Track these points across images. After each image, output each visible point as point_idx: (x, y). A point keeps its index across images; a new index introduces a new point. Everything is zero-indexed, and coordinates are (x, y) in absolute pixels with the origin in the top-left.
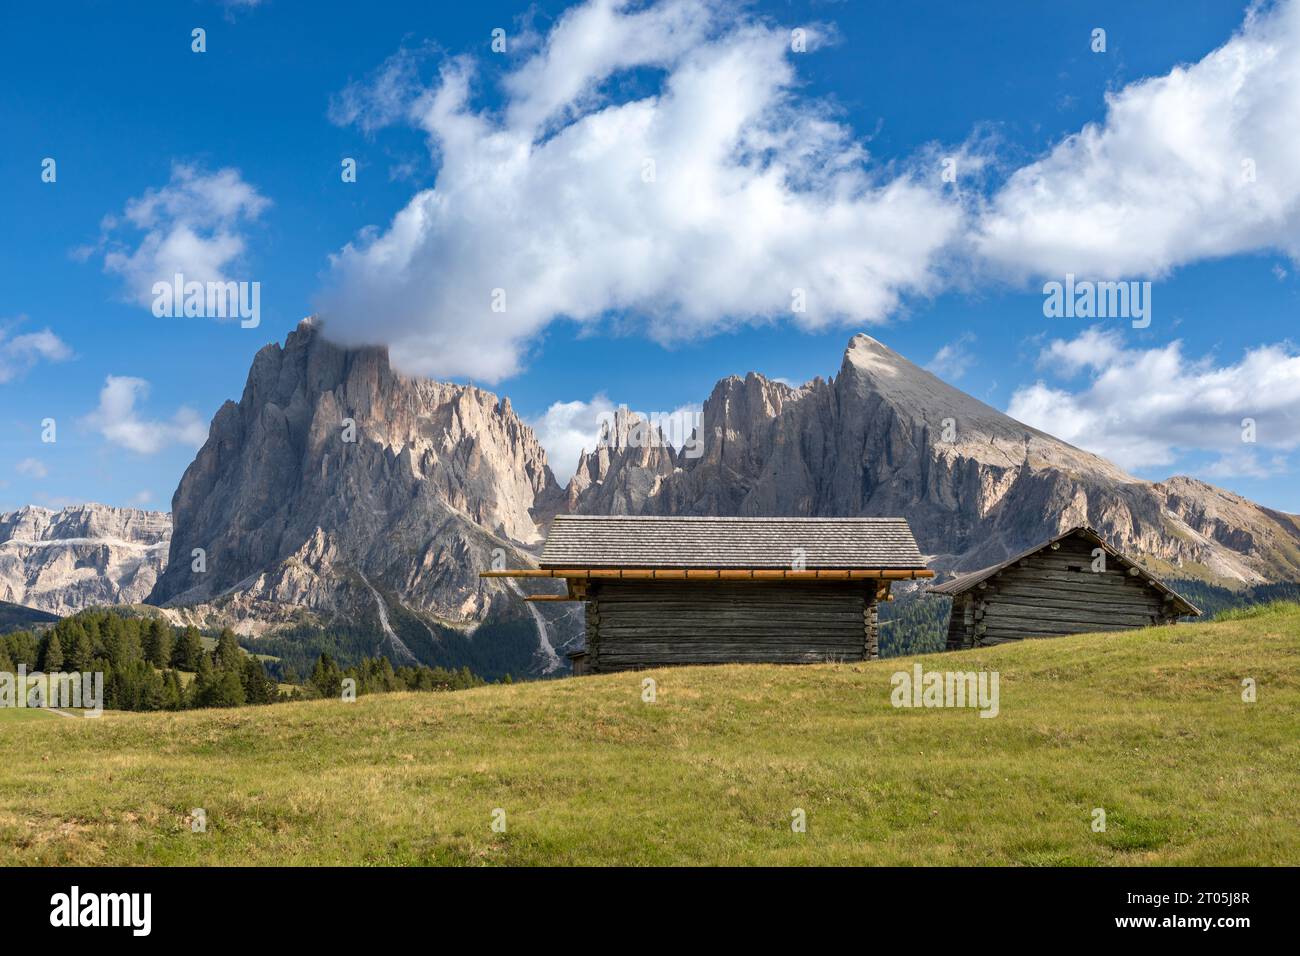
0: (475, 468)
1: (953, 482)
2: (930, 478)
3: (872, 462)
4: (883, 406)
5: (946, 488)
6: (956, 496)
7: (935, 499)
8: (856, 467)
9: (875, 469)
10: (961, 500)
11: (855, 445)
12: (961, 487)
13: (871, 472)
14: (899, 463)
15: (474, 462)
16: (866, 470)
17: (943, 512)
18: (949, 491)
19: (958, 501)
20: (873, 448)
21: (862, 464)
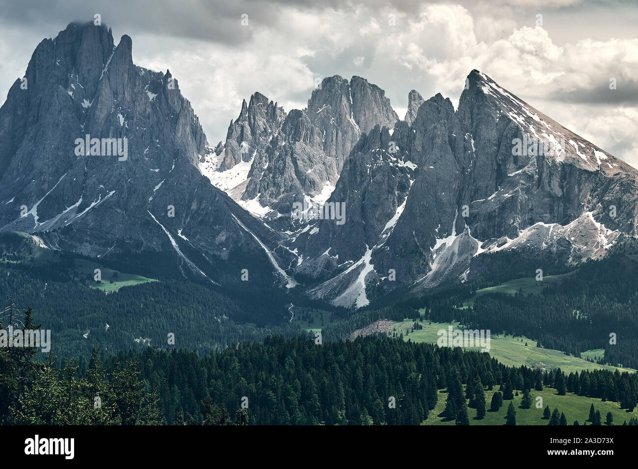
0: (179, 135)
1: (560, 179)
2: (544, 175)
3: (502, 160)
4: (512, 125)
5: (556, 182)
6: (562, 187)
7: (547, 189)
8: (493, 163)
9: (505, 165)
10: (565, 190)
11: (493, 149)
12: (565, 183)
13: (502, 167)
14: (522, 163)
15: (179, 129)
16: (499, 166)
17: (553, 198)
18: (557, 184)
19: (563, 191)
20: (504, 152)
21: (496, 162)
